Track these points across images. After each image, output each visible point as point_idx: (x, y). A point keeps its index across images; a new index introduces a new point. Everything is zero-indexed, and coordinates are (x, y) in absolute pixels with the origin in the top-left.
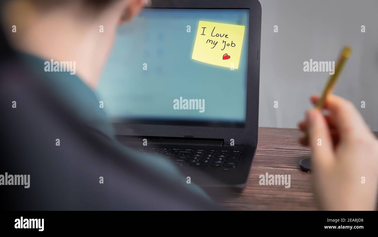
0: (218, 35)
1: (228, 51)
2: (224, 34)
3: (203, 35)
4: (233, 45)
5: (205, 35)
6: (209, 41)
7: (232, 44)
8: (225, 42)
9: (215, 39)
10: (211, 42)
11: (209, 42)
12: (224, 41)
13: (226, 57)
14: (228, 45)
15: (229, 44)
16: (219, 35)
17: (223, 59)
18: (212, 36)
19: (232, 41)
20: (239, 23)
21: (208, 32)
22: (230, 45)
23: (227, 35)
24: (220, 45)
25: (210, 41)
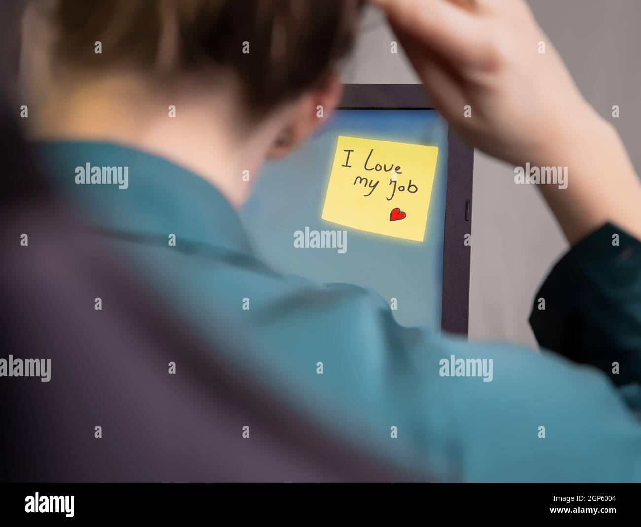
0: (378, 168)
1: (402, 201)
2: (393, 165)
3: (346, 166)
4: (413, 189)
5: (350, 167)
6: (359, 180)
7: (410, 186)
8: (396, 182)
9: (373, 176)
10: (364, 181)
11: (361, 183)
12: (393, 181)
13: (397, 215)
14: (402, 189)
15: (403, 187)
16: (381, 166)
17: (390, 220)
18: (366, 169)
19: (410, 181)
20: (426, 141)
21: (357, 160)
22: (406, 188)
23: (400, 168)
24: (384, 189)
25: (362, 180)
